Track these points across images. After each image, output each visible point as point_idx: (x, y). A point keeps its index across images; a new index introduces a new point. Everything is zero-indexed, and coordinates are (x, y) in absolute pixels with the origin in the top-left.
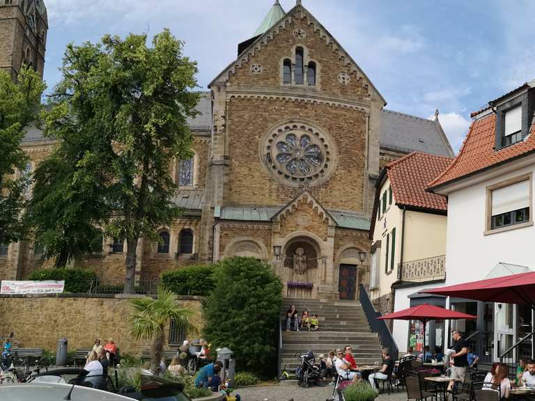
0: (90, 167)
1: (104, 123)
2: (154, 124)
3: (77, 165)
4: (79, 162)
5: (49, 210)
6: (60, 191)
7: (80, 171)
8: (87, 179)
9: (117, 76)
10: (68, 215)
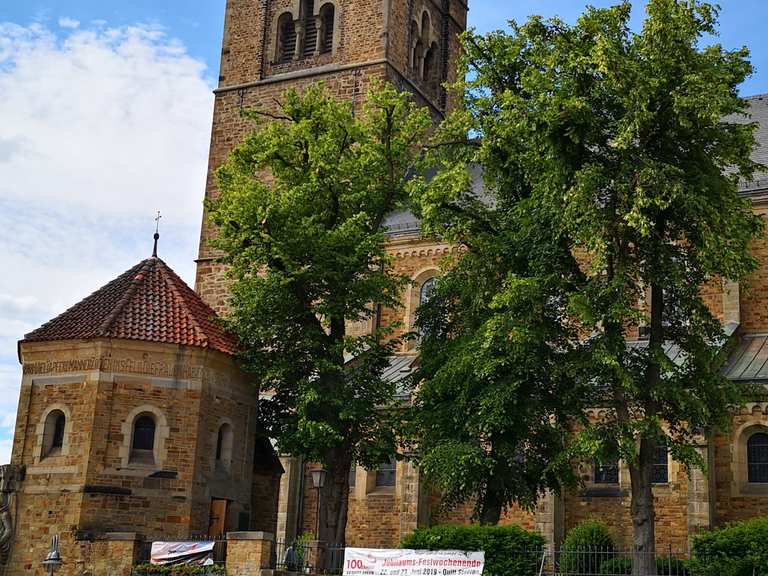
0: (521, 307)
1: (549, 208)
2: (643, 211)
3: (492, 305)
4: (495, 298)
5: (448, 397)
6: (466, 358)
7: (498, 317)
8: (514, 335)
9: (560, 109)
10: (489, 410)
